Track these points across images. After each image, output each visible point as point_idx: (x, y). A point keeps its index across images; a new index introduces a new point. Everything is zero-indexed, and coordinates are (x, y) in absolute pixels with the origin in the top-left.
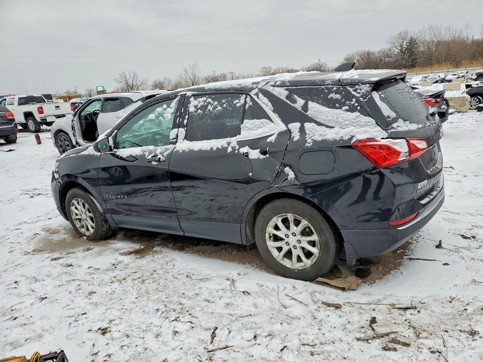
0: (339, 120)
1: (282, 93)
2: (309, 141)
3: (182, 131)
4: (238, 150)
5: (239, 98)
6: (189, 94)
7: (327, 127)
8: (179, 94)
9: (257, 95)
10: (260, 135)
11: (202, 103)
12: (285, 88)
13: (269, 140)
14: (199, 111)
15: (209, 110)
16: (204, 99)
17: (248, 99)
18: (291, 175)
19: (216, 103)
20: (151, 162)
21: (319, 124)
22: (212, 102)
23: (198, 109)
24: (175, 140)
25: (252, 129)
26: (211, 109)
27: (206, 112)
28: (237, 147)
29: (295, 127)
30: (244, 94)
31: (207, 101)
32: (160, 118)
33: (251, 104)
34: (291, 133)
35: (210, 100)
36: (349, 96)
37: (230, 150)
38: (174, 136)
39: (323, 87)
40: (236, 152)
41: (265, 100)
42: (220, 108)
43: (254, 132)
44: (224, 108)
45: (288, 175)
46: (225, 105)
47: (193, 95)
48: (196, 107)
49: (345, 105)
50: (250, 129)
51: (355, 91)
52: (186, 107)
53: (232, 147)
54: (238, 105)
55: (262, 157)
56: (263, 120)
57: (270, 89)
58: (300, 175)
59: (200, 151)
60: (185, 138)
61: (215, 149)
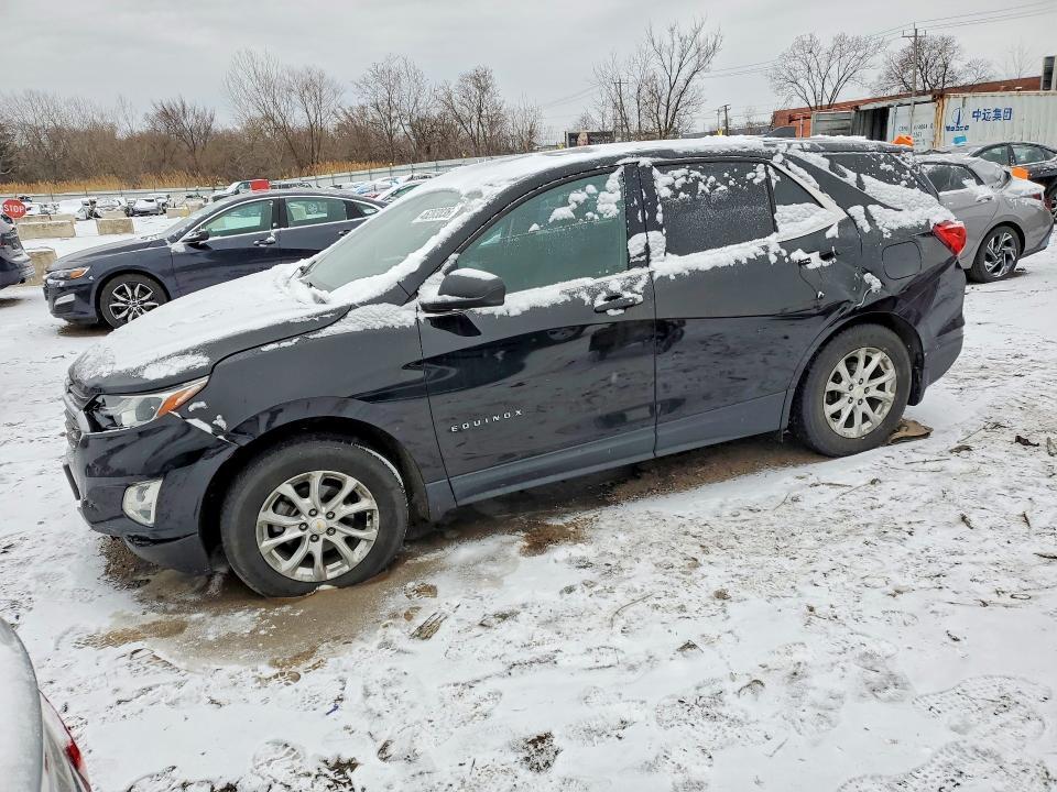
0: (905, 199)
1: (822, 163)
2: (885, 230)
3: (657, 238)
4: (788, 256)
5: (752, 169)
6: (645, 161)
7: (896, 209)
8: (619, 163)
9: (783, 163)
10: (812, 228)
11: (683, 180)
12: (821, 154)
13: (829, 235)
14: (682, 195)
15: (703, 192)
16: (684, 171)
17: (771, 170)
18: (876, 284)
19: (712, 179)
20: (605, 311)
21: (886, 207)
22: (703, 177)
23: (678, 191)
24: (644, 258)
25: (795, 221)
26: (707, 191)
27: (698, 197)
28: (784, 253)
29: (857, 211)
30: (758, 163)
31: (692, 175)
32: (589, 214)
33: (778, 178)
34: (855, 222)
35: (697, 174)
36: (900, 168)
37: (773, 259)
38: (641, 249)
39: (868, 154)
40: (787, 260)
41: (802, 172)
42: (723, 188)
43: (801, 224)
44: (731, 188)
45: (870, 285)
46: (731, 183)
47: (656, 165)
48: (671, 187)
49: (902, 180)
50: (792, 221)
51: (903, 159)
52: (651, 189)
53: (775, 254)
54: (756, 181)
55: (826, 264)
56: (807, 205)
57: (801, 155)
58: (886, 280)
59: (715, 269)
60: (668, 250)
61: (744, 261)
